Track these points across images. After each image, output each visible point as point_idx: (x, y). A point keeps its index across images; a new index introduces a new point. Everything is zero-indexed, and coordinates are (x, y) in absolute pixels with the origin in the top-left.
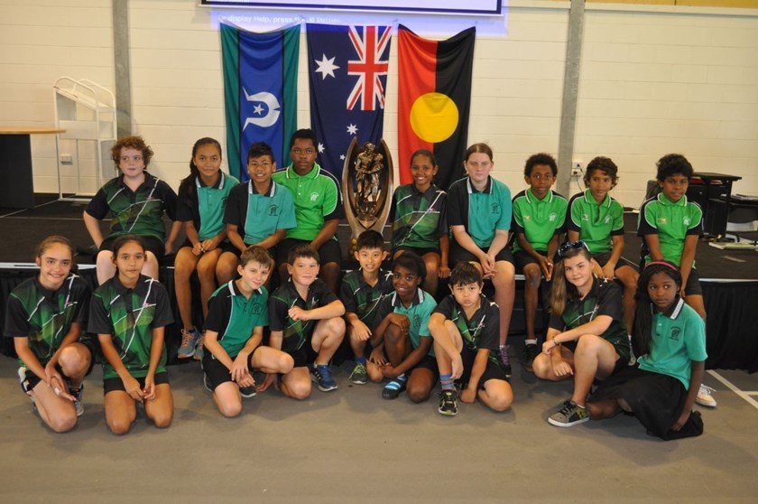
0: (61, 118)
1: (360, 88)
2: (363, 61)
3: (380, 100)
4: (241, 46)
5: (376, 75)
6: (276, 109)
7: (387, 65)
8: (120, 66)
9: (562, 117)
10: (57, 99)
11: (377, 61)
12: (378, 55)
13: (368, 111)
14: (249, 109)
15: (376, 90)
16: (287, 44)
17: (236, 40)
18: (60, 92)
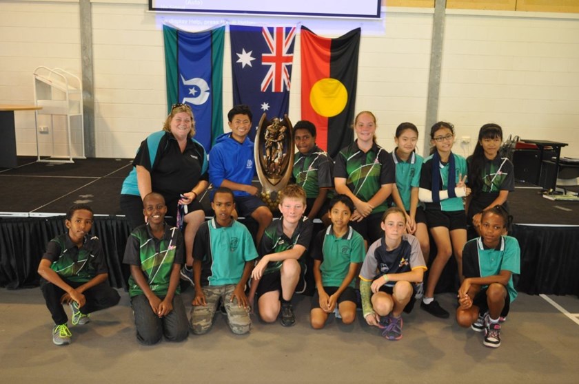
0: (39, 98)
1: (272, 75)
2: (274, 54)
3: (286, 83)
4: (179, 42)
5: (284, 65)
6: (207, 91)
7: (292, 57)
8: (85, 58)
9: (428, 98)
10: (36, 84)
11: (284, 54)
12: (285, 49)
13: (277, 93)
14: (185, 91)
15: (284, 76)
16: (215, 41)
17: (176, 38)
18: (38, 78)
